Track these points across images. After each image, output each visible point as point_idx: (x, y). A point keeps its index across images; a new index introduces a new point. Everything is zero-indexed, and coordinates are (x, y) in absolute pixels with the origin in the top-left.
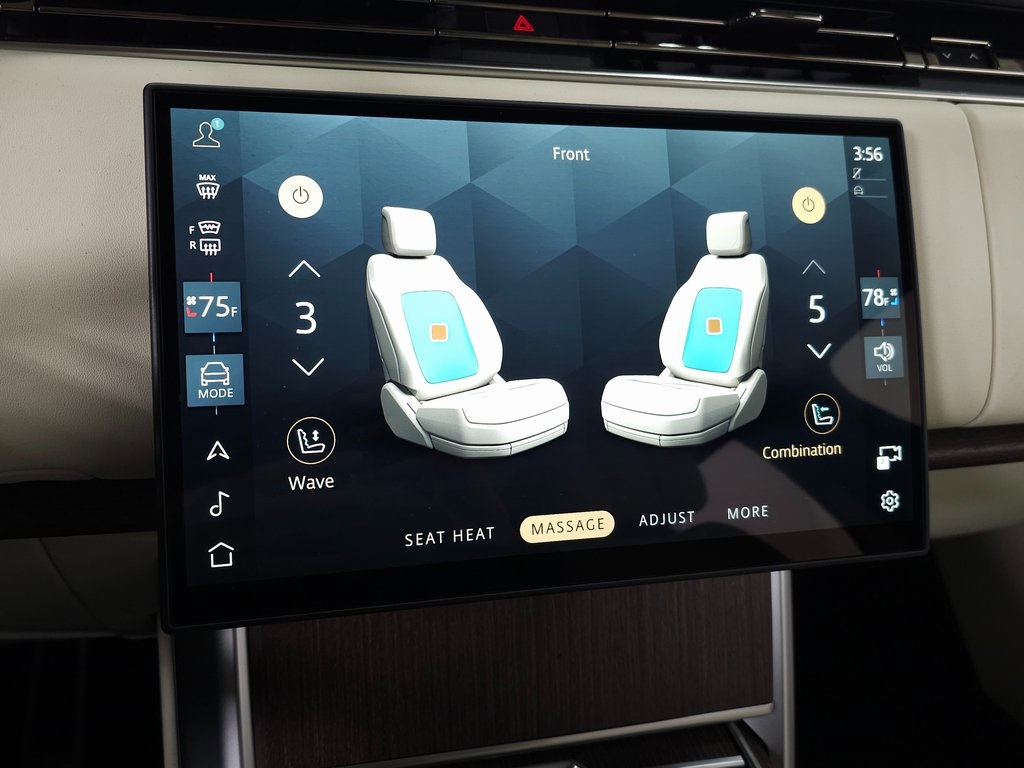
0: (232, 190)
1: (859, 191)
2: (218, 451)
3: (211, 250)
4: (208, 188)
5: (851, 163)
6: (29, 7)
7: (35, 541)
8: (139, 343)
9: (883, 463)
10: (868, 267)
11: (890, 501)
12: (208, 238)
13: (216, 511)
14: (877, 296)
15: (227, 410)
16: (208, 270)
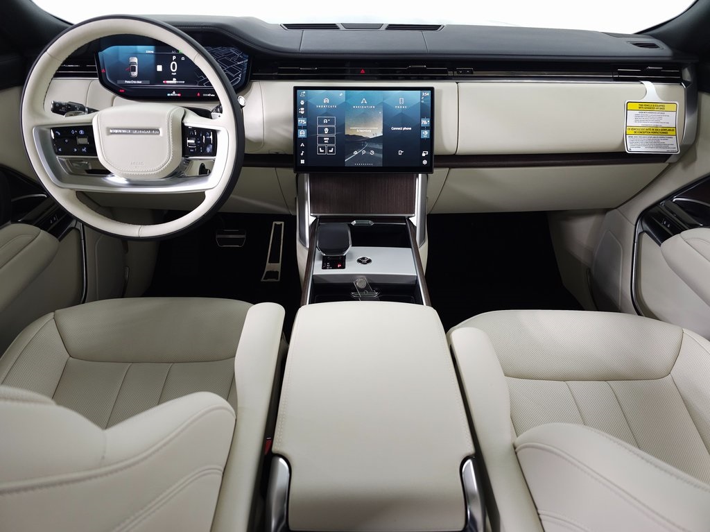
0: (306, 103)
1: (423, 102)
2: (302, 145)
3: (303, 113)
4: (302, 103)
5: (421, 96)
6: (276, 74)
7: (274, 169)
8: (291, 129)
9: (424, 155)
10: (423, 116)
11: (425, 162)
12: (302, 111)
13: (302, 154)
14: (425, 122)
15: (304, 138)
16: (301, 116)
